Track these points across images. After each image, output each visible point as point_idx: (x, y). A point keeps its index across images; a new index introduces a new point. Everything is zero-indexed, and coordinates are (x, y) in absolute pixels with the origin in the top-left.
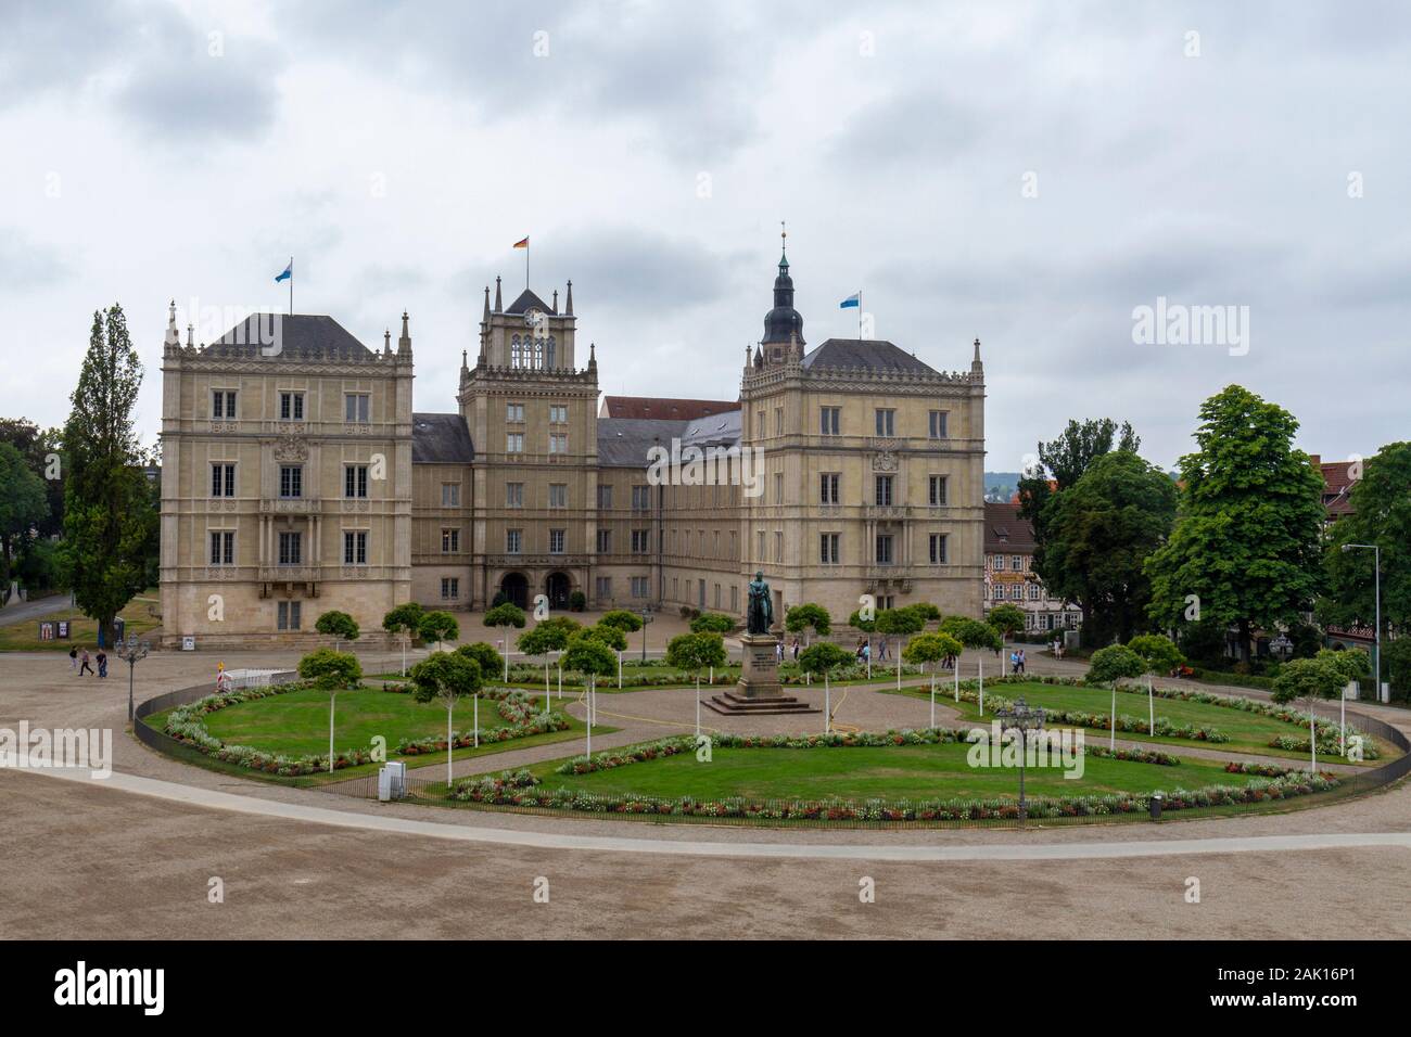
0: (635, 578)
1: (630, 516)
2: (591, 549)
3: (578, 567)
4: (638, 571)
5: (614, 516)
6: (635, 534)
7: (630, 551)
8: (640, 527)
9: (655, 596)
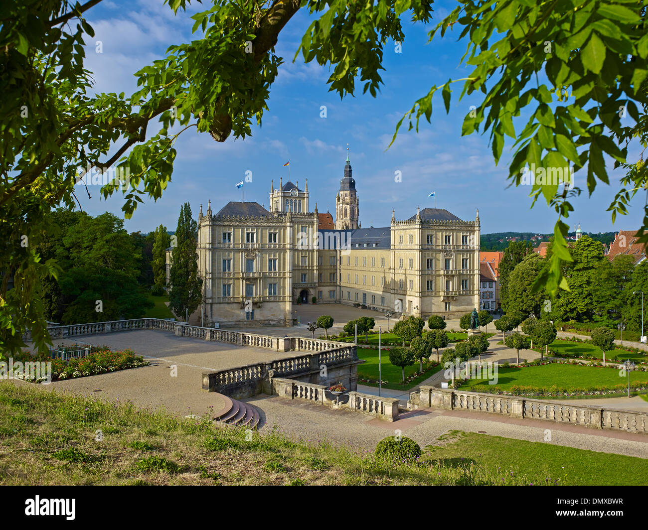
0: (331, 291)
1: (329, 267)
2: (316, 281)
3: (312, 288)
4: (332, 288)
5: (323, 267)
6: (331, 274)
7: (329, 281)
8: (332, 271)
9: (338, 298)
